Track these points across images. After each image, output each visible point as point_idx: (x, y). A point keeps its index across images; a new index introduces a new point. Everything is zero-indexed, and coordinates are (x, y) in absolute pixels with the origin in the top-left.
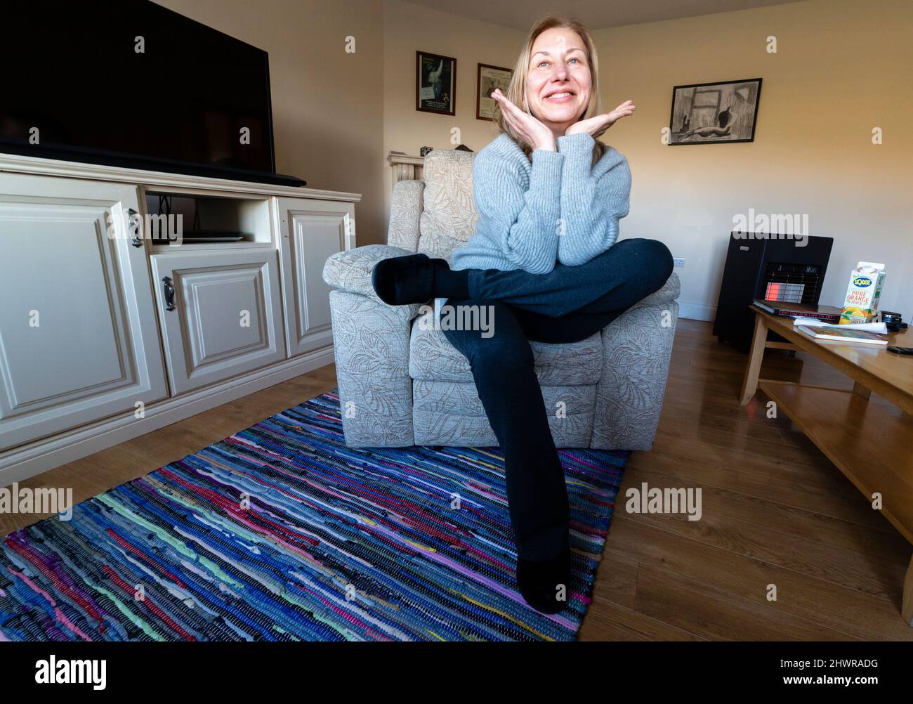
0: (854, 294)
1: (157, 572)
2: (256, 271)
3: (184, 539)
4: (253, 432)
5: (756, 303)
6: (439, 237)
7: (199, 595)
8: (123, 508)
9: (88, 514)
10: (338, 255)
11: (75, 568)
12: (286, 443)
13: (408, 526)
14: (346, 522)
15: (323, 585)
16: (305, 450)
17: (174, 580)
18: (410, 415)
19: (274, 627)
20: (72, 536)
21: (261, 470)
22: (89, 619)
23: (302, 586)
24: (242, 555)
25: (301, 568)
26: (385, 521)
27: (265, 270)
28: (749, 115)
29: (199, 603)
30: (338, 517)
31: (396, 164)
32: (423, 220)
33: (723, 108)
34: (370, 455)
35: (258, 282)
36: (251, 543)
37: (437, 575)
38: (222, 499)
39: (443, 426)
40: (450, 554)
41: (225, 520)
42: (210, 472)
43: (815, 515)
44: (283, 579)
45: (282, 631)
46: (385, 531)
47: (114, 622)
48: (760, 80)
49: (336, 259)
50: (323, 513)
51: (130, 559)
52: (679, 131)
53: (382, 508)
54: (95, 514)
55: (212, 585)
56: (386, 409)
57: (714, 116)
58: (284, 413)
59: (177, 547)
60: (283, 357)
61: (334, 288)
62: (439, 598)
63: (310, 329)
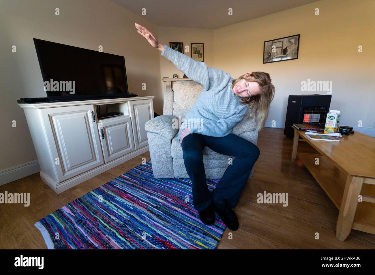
0: (329, 122)
1: (108, 212)
2: (125, 124)
3: (113, 204)
4: (128, 174)
5: (294, 125)
6: (179, 110)
7: (118, 219)
8: (97, 195)
9: (89, 197)
10: (149, 122)
11: (89, 210)
12: (137, 177)
13: (173, 202)
14: (156, 201)
15: (150, 218)
16: (143, 179)
17: (112, 215)
18: (172, 168)
19: (138, 228)
20: (86, 202)
21: (131, 185)
22: (94, 223)
23: (145, 218)
24: (128, 209)
25: (144, 213)
26: (166, 201)
27: (128, 124)
28: (295, 49)
29: (119, 221)
30: (153, 199)
31: (165, 81)
32: (174, 104)
33: (284, 48)
34: (161, 181)
35: (126, 128)
36: (130, 206)
37: (181, 216)
38: (122, 193)
39: (183, 172)
40: (185, 211)
41: (123, 199)
42: (117, 186)
43: (311, 203)
44: (140, 216)
45: (140, 229)
46: (167, 203)
47: (100, 224)
48: (299, 35)
49: (148, 123)
50: (149, 198)
51: (101, 209)
52: (267, 58)
53: (165, 197)
54: (91, 197)
55: (122, 217)
56: (165, 167)
57: (281, 51)
58: (136, 168)
59: (112, 206)
60: (134, 150)
61: (148, 132)
62: (182, 223)
63: (142, 140)
